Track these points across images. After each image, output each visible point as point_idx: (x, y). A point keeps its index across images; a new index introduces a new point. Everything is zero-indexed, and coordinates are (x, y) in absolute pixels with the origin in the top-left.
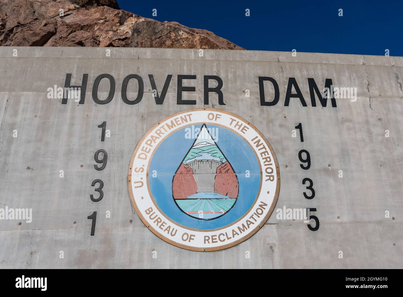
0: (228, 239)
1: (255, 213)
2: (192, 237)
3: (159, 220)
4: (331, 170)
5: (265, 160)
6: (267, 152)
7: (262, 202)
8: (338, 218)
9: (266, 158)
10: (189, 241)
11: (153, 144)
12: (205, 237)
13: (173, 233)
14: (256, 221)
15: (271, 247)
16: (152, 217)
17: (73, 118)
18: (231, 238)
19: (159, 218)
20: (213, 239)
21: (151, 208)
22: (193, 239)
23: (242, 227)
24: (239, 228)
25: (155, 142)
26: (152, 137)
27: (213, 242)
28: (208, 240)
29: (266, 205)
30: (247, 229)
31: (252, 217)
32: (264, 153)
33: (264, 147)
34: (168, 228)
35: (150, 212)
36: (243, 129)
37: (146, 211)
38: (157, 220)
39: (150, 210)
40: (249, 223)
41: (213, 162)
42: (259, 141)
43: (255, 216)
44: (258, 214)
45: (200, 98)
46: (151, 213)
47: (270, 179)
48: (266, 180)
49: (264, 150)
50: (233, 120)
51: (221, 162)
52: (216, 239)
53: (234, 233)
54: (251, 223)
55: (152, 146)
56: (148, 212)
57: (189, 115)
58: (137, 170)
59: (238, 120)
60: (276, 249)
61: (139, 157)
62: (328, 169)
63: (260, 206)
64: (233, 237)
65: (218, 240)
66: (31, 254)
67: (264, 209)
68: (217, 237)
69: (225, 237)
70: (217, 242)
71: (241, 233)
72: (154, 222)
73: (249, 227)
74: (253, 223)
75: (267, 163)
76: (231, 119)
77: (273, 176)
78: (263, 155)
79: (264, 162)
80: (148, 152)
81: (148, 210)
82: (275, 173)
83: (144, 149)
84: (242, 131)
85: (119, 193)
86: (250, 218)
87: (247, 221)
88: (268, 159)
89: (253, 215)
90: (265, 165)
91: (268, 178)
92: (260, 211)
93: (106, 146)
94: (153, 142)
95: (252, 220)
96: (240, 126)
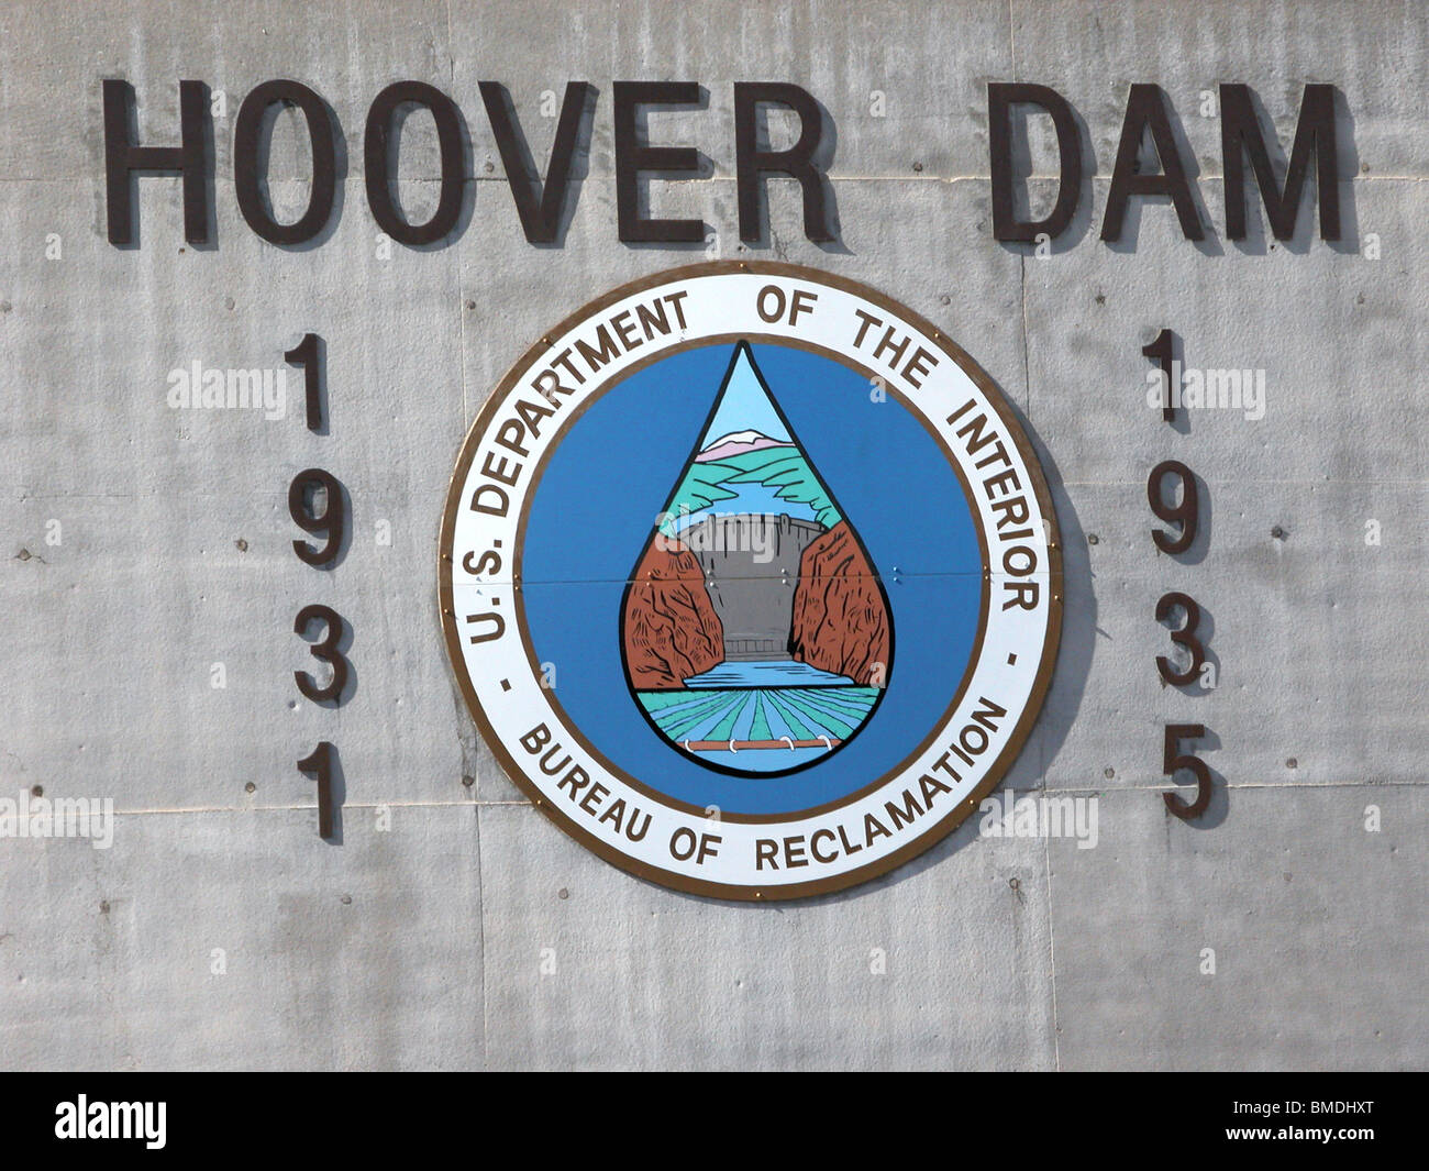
0: (849, 850)
1: (954, 747)
2: (710, 845)
3: (579, 777)
4: (1284, 554)
5: (1003, 513)
6: (1012, 474)
7: (983, 701)
8: (1292, 763)
9: (1008, 505)
10: (700, 861)
11: (528, 441)
12: (760, 843)
13: (636, 830)
14: (958, 778)
15: (1015, 885)
16: (550, 764)
17: (168, 315)
18: (859, 848)
19: (578, 769)
20: (789, 853)
21: (543, 727)
22: (714, 853)
23: (902, 805)
24: (891, 808)
25: (536, 434)
26: (522, 406)
27: (790, 864)
28: (770, 856)
29: (1000, 712)
30: (921, 812)
31: (942, 762)
32: (1000, 479)
33: (1002, 454)
34: (613, 808)
35: (540, 743)
36: (914, 363)
37: (524, 741)
38: (570, 777)
39: (541, 735)
40: (930, 788)
41: (785, 527)
42: (982, 420)
43: (955, 761)
44: (966, 752)
45: (719, 209)
46: (546, 748)
47: (1020, 600)
48: (1006, 606)
49: (998, 467)
50: (869, 320)
51: (817, 527)
52: (801, 852)
53: (873, 828)
54: (940, 786)
55: (524, 453)
56: (532, 743)
57: (675, 298)
58: (474, 563)
59: (889, 319)
60: (1032, 892)
61: (475, 506)
62: (1270, 551)
63: (978, 716)
64: (870, 843)
65: (808, 855)
66: (105, 908)
67: (994, 728)
68: (806, 846)
69: (838, 845)
70: (805, 863)
71: (900, 826)
72: (561, 785)
73: (929, 805)
74: (948, 790)
75: (1010, 527)
76: (859, 313)
77: (1034, 587)
78: (996, 488)
79: (1000, 525)
80: (512, 481)
81: (533, 734)
82: (1042, 575)
83: (494, 467)
84: (906, 374)
85: (409, 665)
86: (935, 768)
87: (924, 780)
88: (1018, 510)
89: (947, 755)
90: (1004, 537)
91: (1014, 594)
92: (974, 740)
93: (333, 455)
94: (528, 431)
95: (942, 776)
96: (900, 351)
